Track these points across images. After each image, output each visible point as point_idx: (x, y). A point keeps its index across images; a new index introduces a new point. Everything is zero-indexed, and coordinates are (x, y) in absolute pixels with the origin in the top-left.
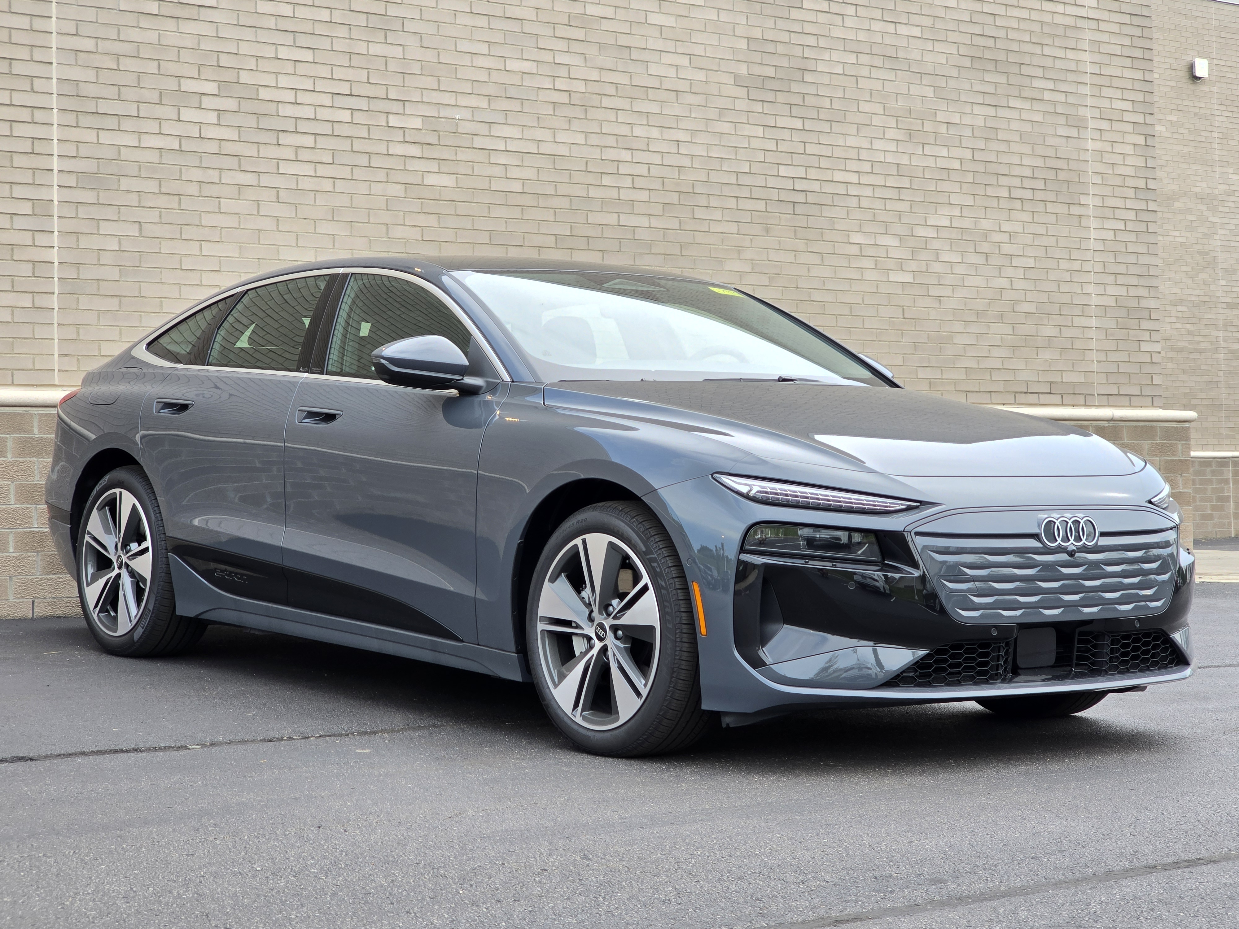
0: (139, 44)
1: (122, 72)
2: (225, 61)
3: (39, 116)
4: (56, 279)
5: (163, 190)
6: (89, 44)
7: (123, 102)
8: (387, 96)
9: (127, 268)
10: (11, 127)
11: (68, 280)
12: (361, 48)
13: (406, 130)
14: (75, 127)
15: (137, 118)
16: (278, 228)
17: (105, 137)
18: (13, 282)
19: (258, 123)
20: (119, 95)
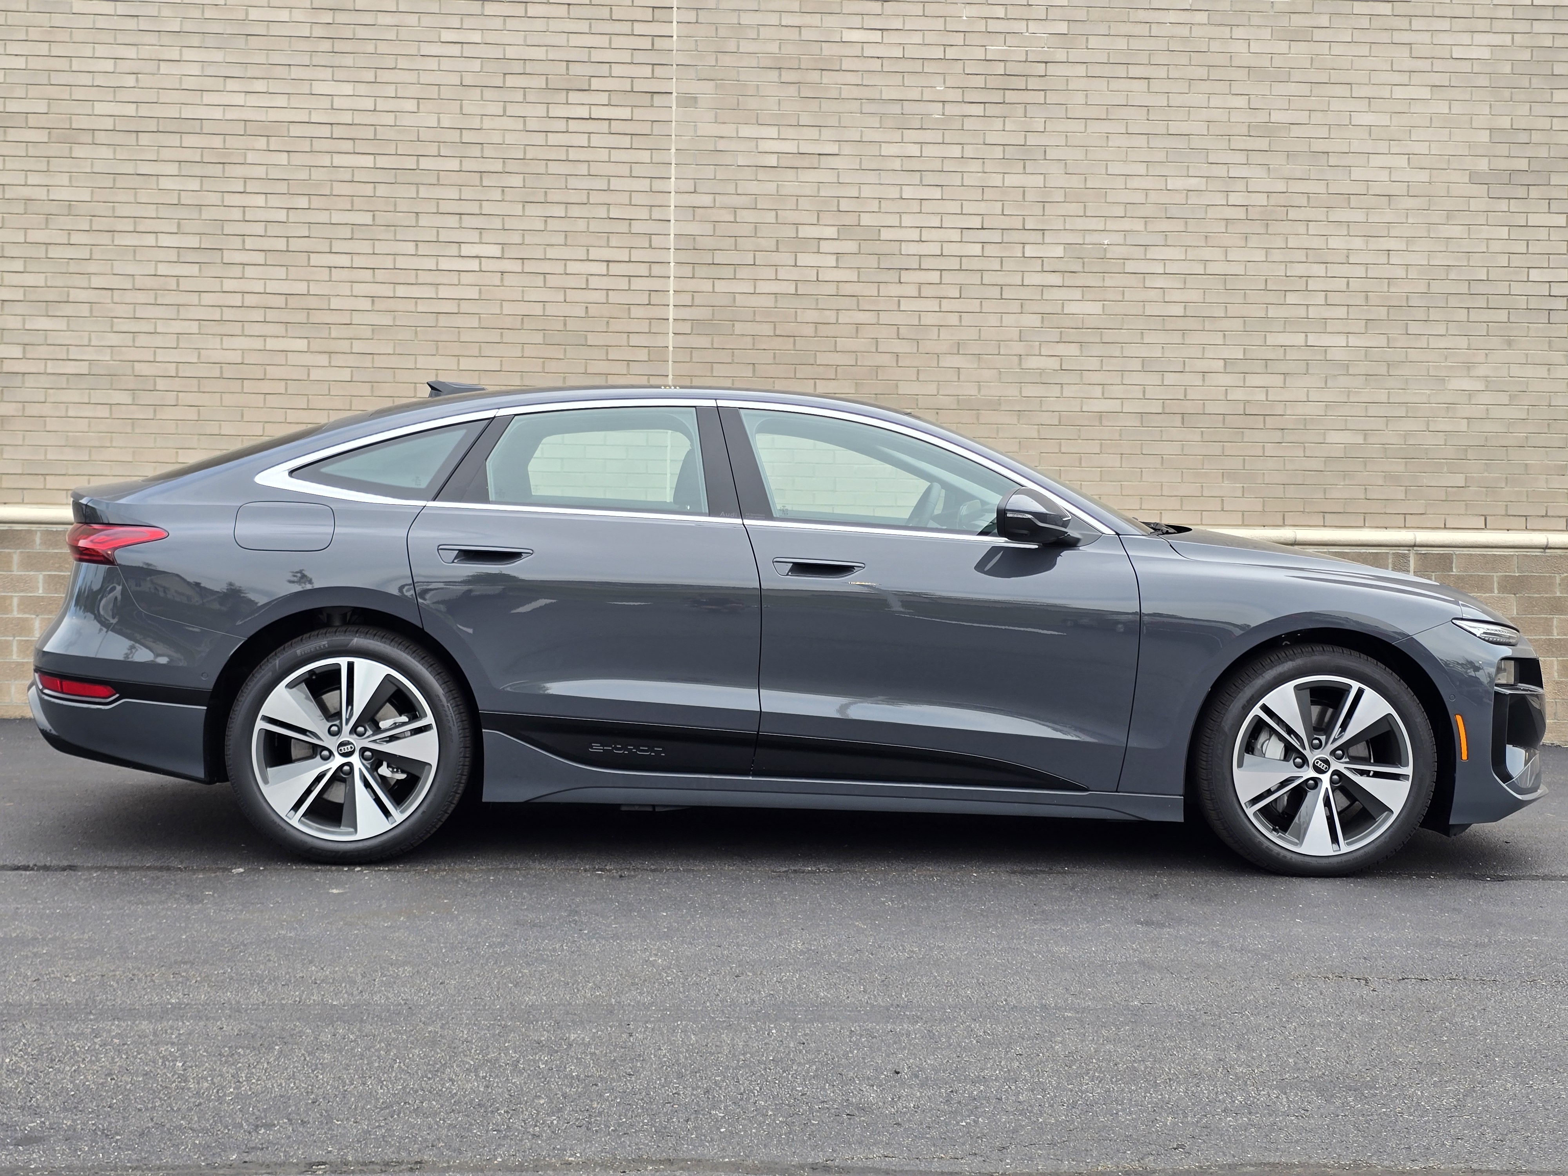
0: (757, 196)
1: (739, 224)
2: (845, 205)
3: (656, 270)
5: (778, 333)
6: (707, 200)
7: (739, 252)
8: (1024, 226)
10: (629, 281)
12: (997, 180)
13: (1045, 259)
14: (691, 278)
15: (753, 266)
16: (897, 364)
19: (879, 263)
20: (736, 246)
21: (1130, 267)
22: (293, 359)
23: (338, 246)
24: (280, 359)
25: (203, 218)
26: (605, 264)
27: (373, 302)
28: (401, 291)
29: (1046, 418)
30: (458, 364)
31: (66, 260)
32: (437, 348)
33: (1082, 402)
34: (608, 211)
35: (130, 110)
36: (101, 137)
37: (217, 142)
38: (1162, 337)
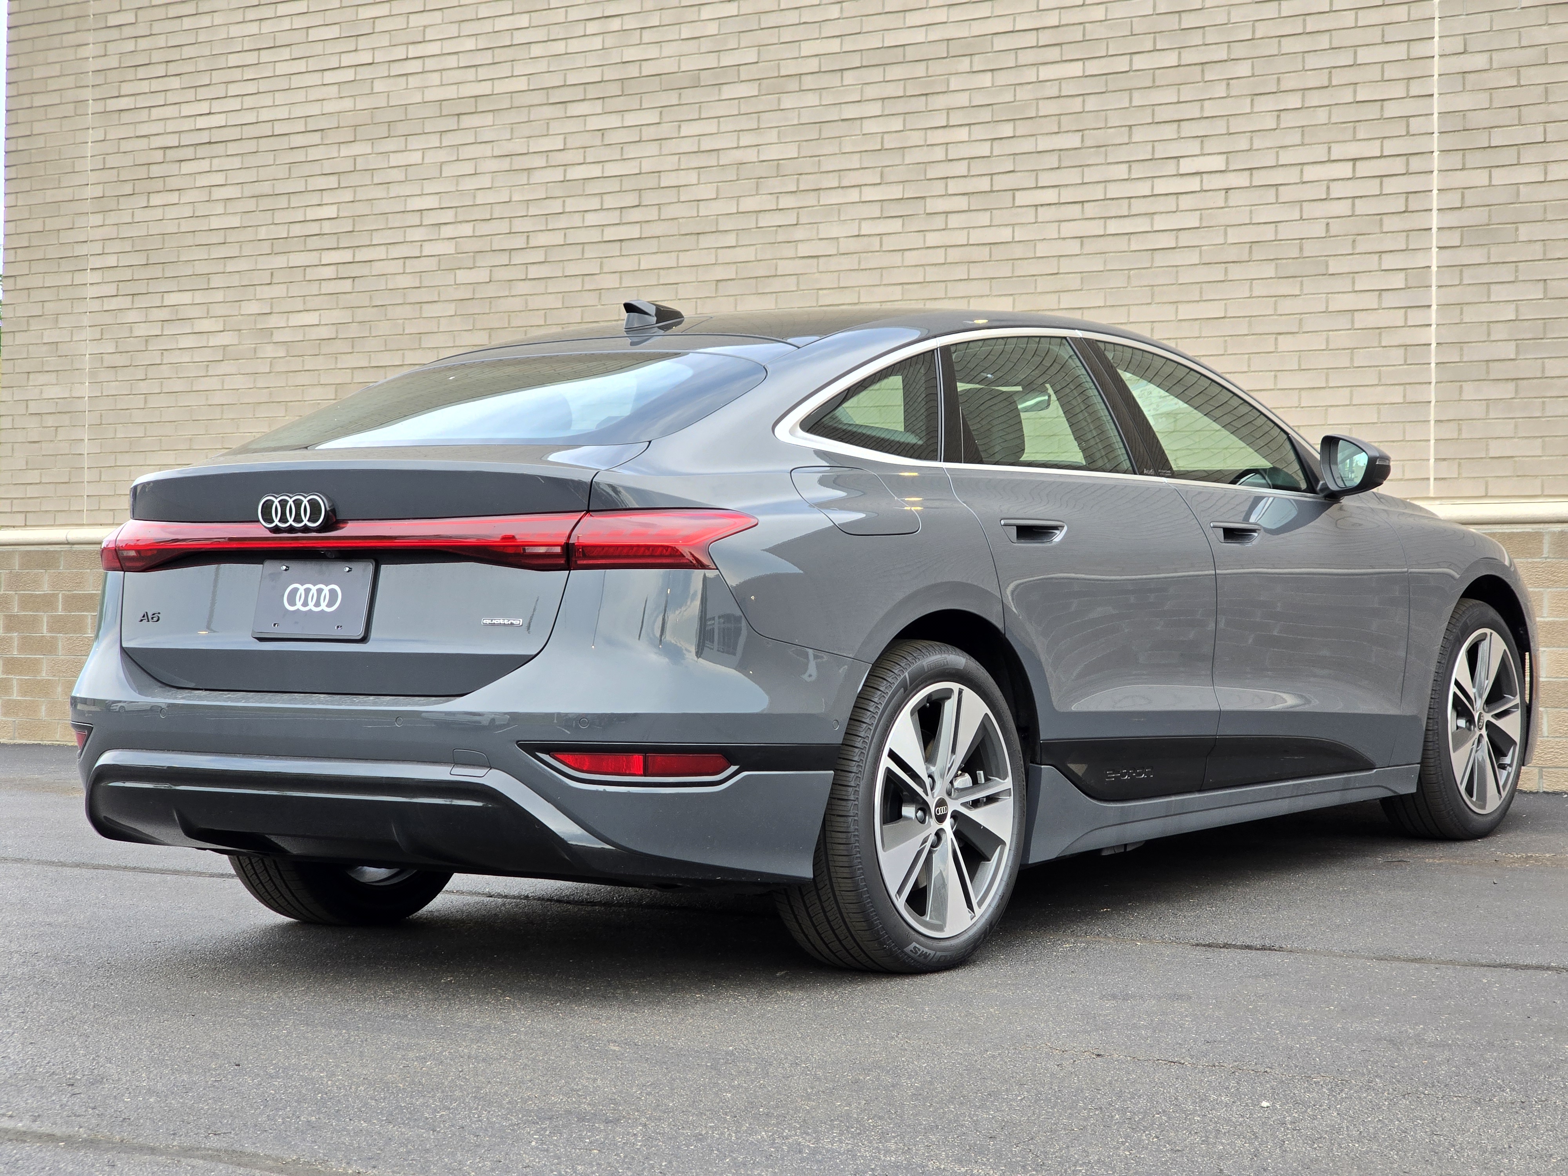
0: (1546, 47)
1: (1524, 88)
3: (1416, 164)
4: (1433, 365)
7: (1524, 126)
9: (1527, 341)
10: (1381, 183)
11: (1448, 365)
14: (1461, 170)
15: (1544, 145)
17: (1500, 177)
18: (1380, 374)
20: (1520, 118)
23: (1045, 179)
25: (906, 162)
26: (1351, 163)
27: (1082, 243)
28: (1113, 227)
30: (1177, 312)
31: (775, 228)
34: (1355, 92)
35: (834, 46)
36: (809, 82)
37: (920, 70)
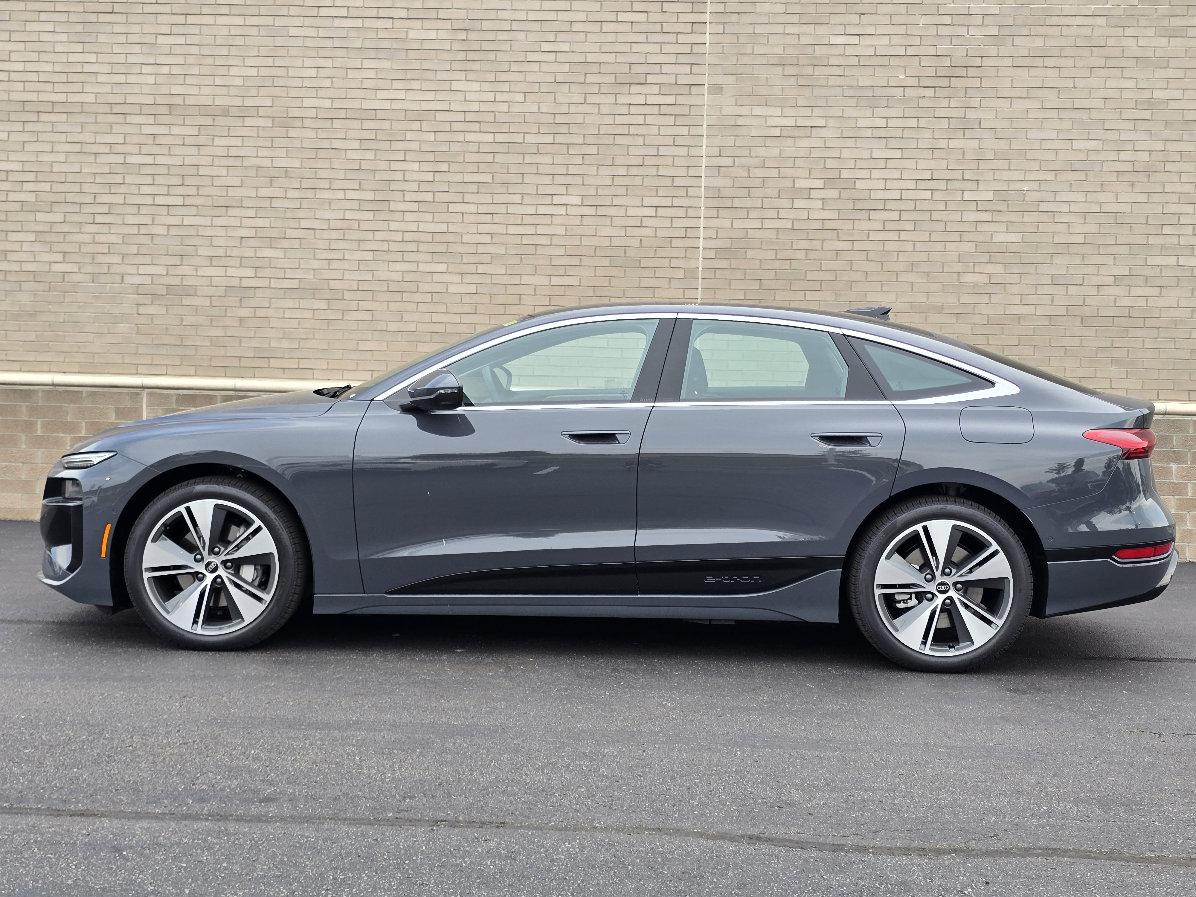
0: (764, 158)
1: (751, 178)
2: (829, 163)
3: (691, 212)
5: (778, 257)
6: (728, 162)
7: (751, 199)
8: (963, 177)
10: (672, 221)
12: (943, 144)
13: (980, 202)
14: (716, 218)
15: (762, 209)
16: (866, 279)
17: (737, 224)
19: (854, 206)
20: (749, 194)
21: (1043, 207)
22: (437, 277)
23: (469, 198)
24: (428, 278)
25: (376, 179)
26: (655, 208)
27: (492, 237)
28: (512, 230)
29: (978, 319)
30: (550, 281)
31: (284, 209)
32: (536, 270)
33: (1005, 307)
34: (658, 170)
35: (327, 103)
36: (308, 123)
37: (386, 125)
38: (1066, 260)
